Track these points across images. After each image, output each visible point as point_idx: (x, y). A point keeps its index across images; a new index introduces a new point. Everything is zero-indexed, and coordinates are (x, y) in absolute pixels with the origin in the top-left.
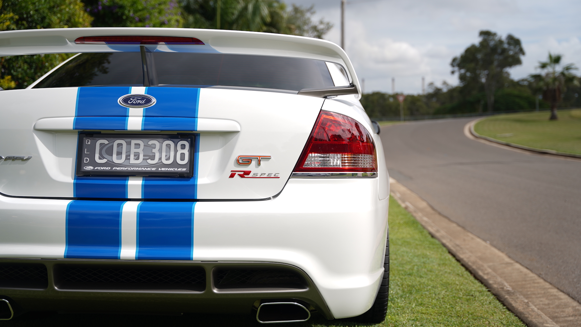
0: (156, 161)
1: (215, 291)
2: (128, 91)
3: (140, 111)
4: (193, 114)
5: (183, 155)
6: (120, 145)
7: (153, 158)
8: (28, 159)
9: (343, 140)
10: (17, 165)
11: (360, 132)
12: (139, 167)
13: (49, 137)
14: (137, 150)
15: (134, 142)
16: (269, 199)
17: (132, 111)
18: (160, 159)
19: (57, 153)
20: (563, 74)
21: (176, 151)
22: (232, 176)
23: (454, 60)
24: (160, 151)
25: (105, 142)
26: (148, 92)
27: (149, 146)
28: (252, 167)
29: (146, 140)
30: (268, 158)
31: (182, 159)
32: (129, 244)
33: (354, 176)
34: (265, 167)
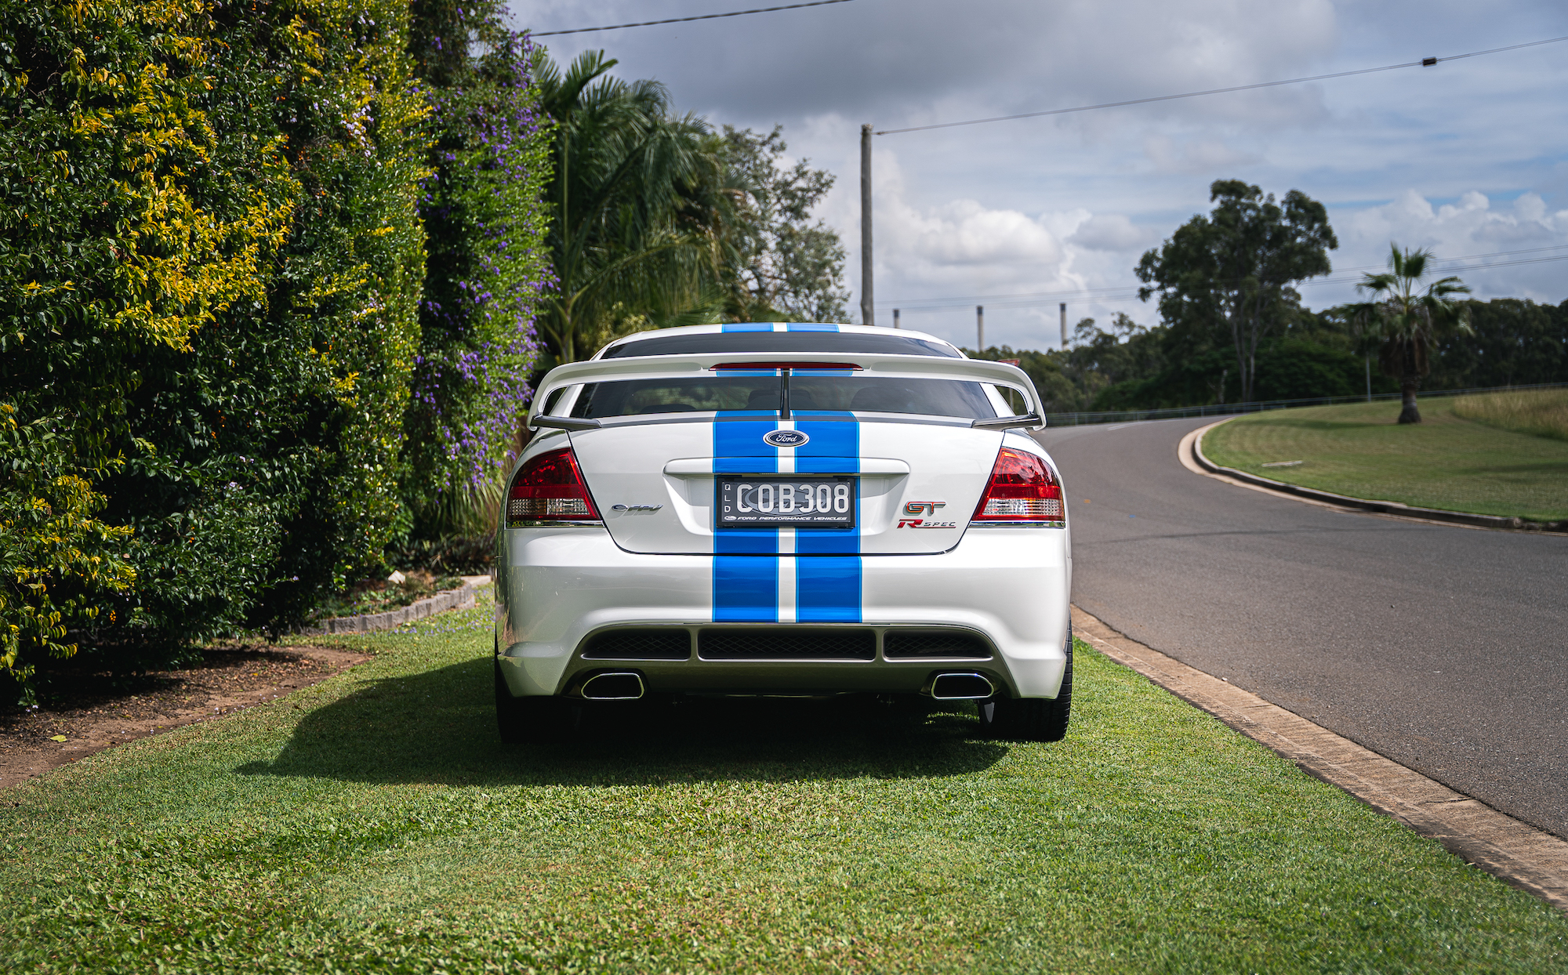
0: (810, 509)
1: (886, 660)
2: (774, 427)
3: (791, 450)
4: (854, 455)
5: (841, 501)
6: (765, 491)
7: (806, 505)
8: (657, 509)
9: (1023, 481)
10: (645, 517)
11: (1044, 469)
12: (790, 516)
13: (681, 482)
14: (787, 497)
15: (782, 487)
16: (942, 553)
17: (781, 450)
18: (815, 506)
19: (692, 502)
20: (1428, 301)
21: (833, 497)
22: (901, 526)
23: (1147, 260)
24: (815, 497)
25: (749, 487)
26: (798, 427)
27: (801, 492)
28: (923, 515)
29: (797, 485)
30: (942, 505)
31: (841, 505)
32: (787, 605)
33: (1039, 525)
34: (939, 515)
